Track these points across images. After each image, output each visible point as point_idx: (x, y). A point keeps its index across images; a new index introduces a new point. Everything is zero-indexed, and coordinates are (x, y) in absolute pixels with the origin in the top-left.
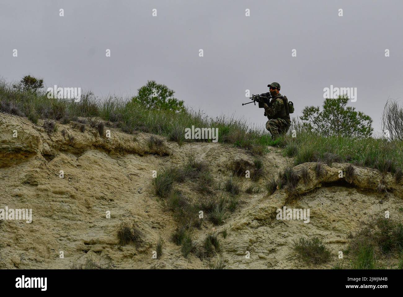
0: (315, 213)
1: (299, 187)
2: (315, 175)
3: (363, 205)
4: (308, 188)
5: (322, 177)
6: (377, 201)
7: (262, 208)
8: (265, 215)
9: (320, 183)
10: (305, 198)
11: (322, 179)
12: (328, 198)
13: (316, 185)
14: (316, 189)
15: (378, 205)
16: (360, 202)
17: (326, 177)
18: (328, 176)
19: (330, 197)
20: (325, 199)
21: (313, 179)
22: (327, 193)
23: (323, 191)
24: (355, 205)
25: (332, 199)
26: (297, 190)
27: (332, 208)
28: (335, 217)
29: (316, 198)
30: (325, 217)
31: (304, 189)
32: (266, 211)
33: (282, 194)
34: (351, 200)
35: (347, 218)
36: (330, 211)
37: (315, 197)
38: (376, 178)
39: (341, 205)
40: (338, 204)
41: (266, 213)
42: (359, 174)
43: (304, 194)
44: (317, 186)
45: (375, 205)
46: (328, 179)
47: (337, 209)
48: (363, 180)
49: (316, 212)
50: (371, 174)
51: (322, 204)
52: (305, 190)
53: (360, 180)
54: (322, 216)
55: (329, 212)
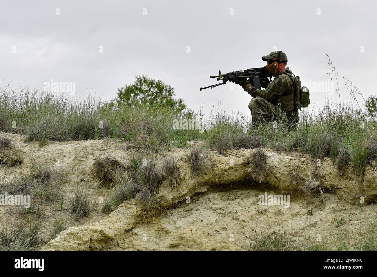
0: (182, 237)
1: (161, 194)
2: (189, 170)
3: (275, 219)
4: (177, 194)
5: (205, 173)
6: (305, 210)
7: (71, 234)
8: (76, 246)
9: (204, 184)
10: (174, 212)
11: (206, 177)
12: (215, 210)
13: (194, 189)
14: (196, 196)
15: (303, 217)
16: (271, 214)
17: (213, 173)
18: (218, 170)
19: (220, 209)
20: (209, 212)
21: (186, 178)
22: (215, 202)
23: (209, 199)
24: (261, 219)
25: (222, 212)
26: (159, 200)
27: (216, 227)
28: (217, 242)
29: (193, 212)
30: (199, 244)
31: (171, 196)
32: (79, 238)
33: (129, 208)
34: (255, 212)
35: (236, 243)
36: (209, 232)
37: (192, 209)
38: (305, 170)
39: (234, 221)
40: (229, 220)
41: (80, 242)
42: (277, 165)
43: (173, 206)
44: (198, 191)
45: (298, 218)
46: (220, 177)
47: (224, 228)
48: (283, 174)
49: (185, 235)
50: (296, 163)
51: (202, 221)
52: (173, 199)
53: (278, 175)
54: (193, 243)
55: (209, 234)
